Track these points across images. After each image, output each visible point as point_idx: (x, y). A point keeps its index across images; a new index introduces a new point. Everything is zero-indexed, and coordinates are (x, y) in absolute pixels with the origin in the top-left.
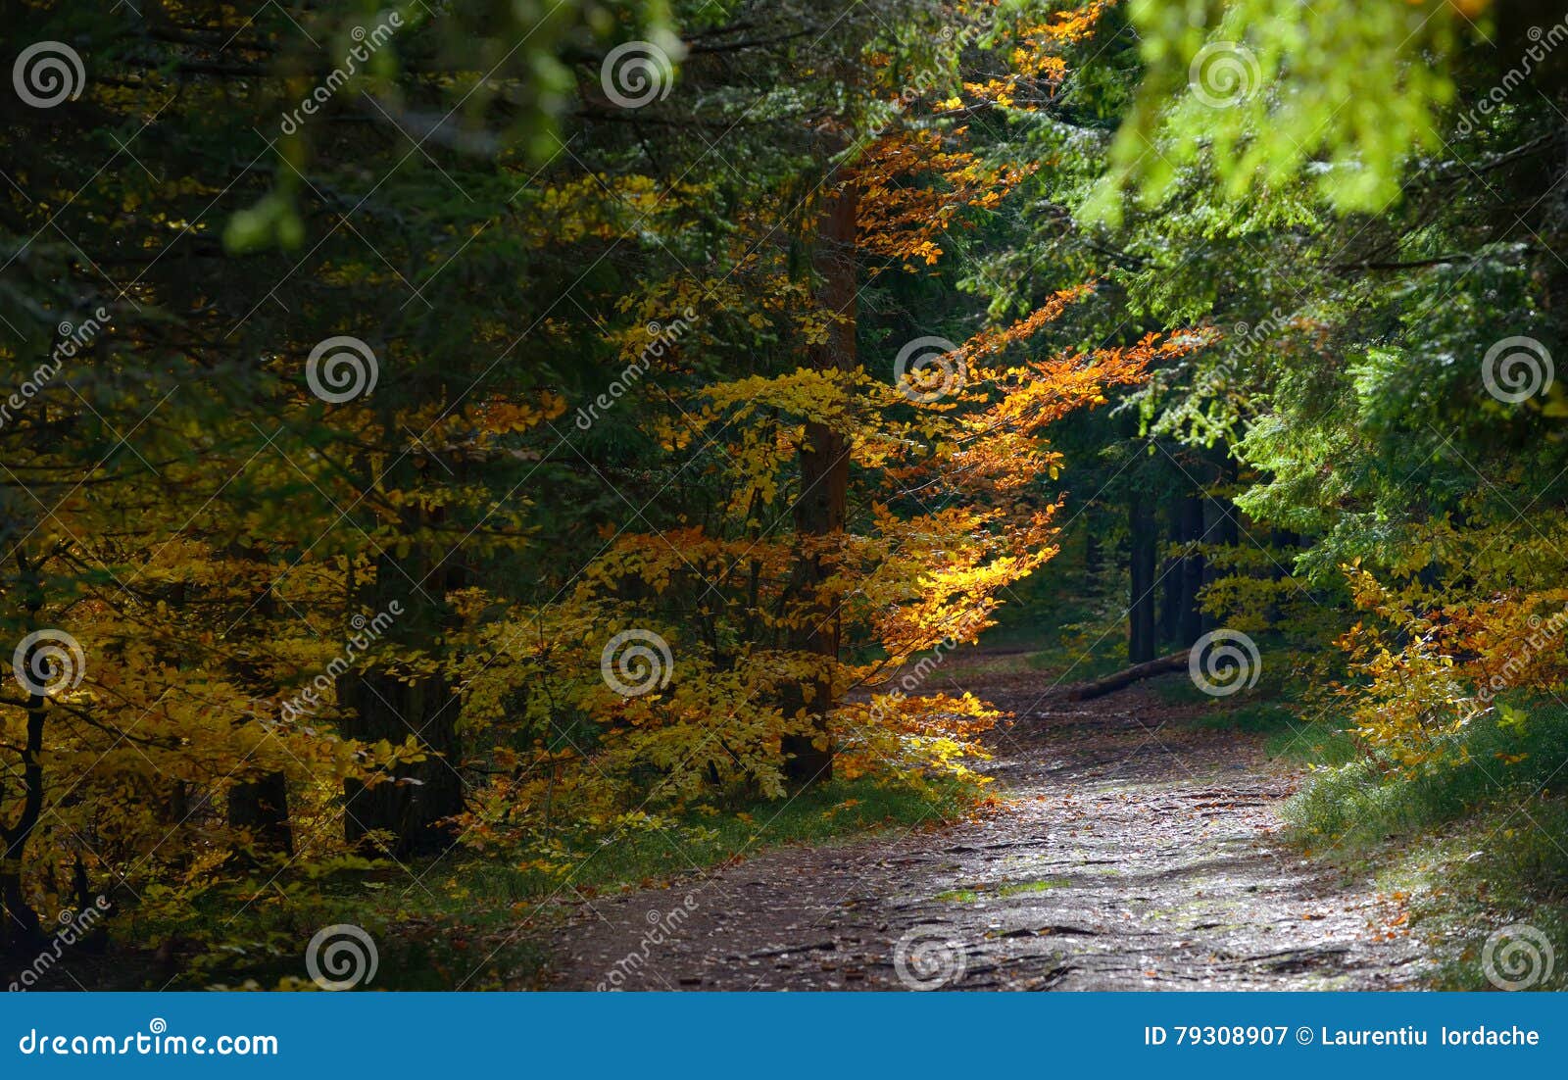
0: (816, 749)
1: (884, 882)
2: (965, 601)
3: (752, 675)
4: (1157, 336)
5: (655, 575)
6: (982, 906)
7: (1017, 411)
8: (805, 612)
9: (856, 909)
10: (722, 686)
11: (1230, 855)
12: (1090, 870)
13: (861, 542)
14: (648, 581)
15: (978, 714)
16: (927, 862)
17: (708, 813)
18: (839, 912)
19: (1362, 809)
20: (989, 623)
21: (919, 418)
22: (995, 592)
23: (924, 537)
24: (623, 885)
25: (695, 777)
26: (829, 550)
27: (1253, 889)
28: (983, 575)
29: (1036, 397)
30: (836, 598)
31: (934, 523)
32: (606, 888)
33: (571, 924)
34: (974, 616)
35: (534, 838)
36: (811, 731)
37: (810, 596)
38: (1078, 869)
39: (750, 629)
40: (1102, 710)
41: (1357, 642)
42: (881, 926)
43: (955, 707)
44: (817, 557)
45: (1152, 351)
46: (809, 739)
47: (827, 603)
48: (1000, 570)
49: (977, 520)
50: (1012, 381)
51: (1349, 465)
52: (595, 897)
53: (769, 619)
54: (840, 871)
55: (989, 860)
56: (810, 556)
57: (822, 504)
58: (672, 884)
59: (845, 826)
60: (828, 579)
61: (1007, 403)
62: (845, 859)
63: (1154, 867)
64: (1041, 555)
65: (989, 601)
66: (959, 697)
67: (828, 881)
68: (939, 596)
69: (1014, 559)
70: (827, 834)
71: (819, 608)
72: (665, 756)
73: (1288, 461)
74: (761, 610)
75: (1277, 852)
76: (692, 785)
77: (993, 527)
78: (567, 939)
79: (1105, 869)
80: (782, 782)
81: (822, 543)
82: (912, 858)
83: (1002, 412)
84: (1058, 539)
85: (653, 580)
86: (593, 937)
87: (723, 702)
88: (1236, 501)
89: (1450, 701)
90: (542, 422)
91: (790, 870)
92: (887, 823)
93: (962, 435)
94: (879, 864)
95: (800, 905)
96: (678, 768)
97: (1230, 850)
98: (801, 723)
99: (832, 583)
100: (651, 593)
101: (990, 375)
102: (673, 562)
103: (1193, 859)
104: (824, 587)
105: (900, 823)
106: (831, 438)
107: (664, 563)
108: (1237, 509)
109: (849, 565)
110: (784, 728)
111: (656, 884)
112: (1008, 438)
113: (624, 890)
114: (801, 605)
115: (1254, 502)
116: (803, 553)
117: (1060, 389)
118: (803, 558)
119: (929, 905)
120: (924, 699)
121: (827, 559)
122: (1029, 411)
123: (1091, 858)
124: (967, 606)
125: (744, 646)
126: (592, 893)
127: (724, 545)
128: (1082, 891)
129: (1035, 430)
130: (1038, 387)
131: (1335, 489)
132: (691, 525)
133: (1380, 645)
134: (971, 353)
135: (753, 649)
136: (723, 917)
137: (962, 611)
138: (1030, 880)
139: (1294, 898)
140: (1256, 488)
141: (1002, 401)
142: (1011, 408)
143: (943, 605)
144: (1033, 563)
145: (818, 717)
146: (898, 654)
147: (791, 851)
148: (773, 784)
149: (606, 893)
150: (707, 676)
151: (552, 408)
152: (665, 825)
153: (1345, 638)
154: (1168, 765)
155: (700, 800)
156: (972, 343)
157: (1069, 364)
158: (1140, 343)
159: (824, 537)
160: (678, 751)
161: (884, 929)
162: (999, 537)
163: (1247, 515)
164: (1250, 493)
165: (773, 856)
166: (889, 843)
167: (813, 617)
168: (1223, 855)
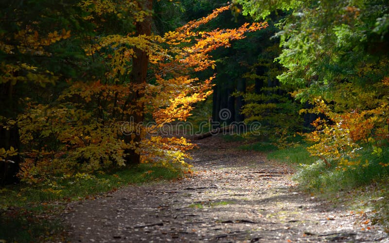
0: (136, 154)
1: (167, 199)
2: (183, 107)
3: (115, 129)
4: (248, 24)
5: (85, 96)
6: (206, 210)
7: (202, 47)
8: (133, 109)
9: (162, 210)
10: (106, 133)
11: (284, 194)
12: (237, 198)
13: (152, 86)
14: (83, 97)
15: (185, 144)
16: (179, 193)
17: (101, 174)
18: (157, 210)
19: (328, 180)
20: (190, 115)
21: (171, 48)
22: (193, 104)
23: (172, 85)
24: (79, 198)
25: (97, 162)
26: (142, 89)
27: (301, 207)
28: (189, 99)
29: (208, 42)
30: (143, 104)
31: (175, 81)
32: (73, 199)
33: (66, 212)
34: (186, 112)
35: (46, 181)
36: (135, 147)
37: (134, 104)
38: (233, 197)
39: (115, 113)
40: (205, 143)
41: (319, 124)
42: (175, 216)
43: (178, 142)
44: (138, 91)
45: (246, 29)
46: (134, 150)
47: (141, 106)
48: (194, 98)
49: (189, 81)
50: (200, 37)
51: (316, 65)
52: (70, 202)
53: (121, 111)
54: (150, 195)
55: (200, 193)
56: (136, 91)
57: (139, 74)
58: (96, 198)
59: (148, 179)
60: (141, 98)
61: (199, 44)
62: (151, 191)
63: (258, 198)
64: (207, 93)
65: (190, 107)
66: (180, 138)
67: (148, 199)
68: (175, 105)
69: (199, 94)
70: (142, 182)
71: (138, 107)
72: (87, 155)
73: (295, 64)
74: (119, 108)
75: (300, 193)
76: (96, 164)
77: (194, 84)
78: (67, 218)
79: (241, 197)
80: (124, 162)
81: (140, 86)
82: (174, 191)
83: (197, 47)
84: (213, 88)
85: (85, 97)
86: (75, 218)
87: (106, 138)
88: (277, 77)
89: (348, 144)
90: (62, 40)
91: (134, 194)
92: (161, 179)
93: (184, 54)
94: (163, 193)
95: (142, 207)
96: (92, 159)
97: (283, 192)
98: (131, 145)
99: (142, 99)
100: (84, 101)
101: (194, 34)
102: (91, 92)
103: (271, 195)
104: (139, 101)
105: (164, 179)
106: (143, 53)
107: (88, 92)
108: (278, 80)
109: (148, 94)
110: (125, 146)
111: (90, 198)
112: (199, 55)
113: (80, 199)
114: (132, 106)
115: (283, 78)
116: (133, 90)
117: (217, 40)
118: (133, 92)
119: (188, 209)
120: (169, 139)
121: (141, 92)
122: (205, 47)
123: (236, 193)
124: (184, 109)
125: (113, 119)
126: (69, 200)
127: (108, 87)
128: (240, 206)
129: (207, 53)
130: (209, 39)
131: (311, 73)
132: (96, 79)
133: (326, 125)
134: (188, 27)
135: (116, 121)
136: (118, 211)
137: (182, 110)
138: (218, 201)
139: (317, 211)
140: (284, 73)
141: (197, 43)
142: (200, 46)
143: (176, 108)
144: (205, 96)
145: (137, 143)
146: (161, 124)
147: (132, 187)
148: (121, 162)
149: (74, 201)
150: (101, 129)
151: (65, 35)
152: (91, 177)
153: (315, 122)
154: (236, 161)
155: (99, 170)
156: (189, 24)
157: (218, 32)
158: (242, 26)
159: (140, 85)
160: (91, 153)
161: (176, 218)
162: (196, 87)
163: (281, 82)
164: (282, 75)
165: (127, 189)
166: (163, 186)
167: (136, 110)
168: (281, 194)
